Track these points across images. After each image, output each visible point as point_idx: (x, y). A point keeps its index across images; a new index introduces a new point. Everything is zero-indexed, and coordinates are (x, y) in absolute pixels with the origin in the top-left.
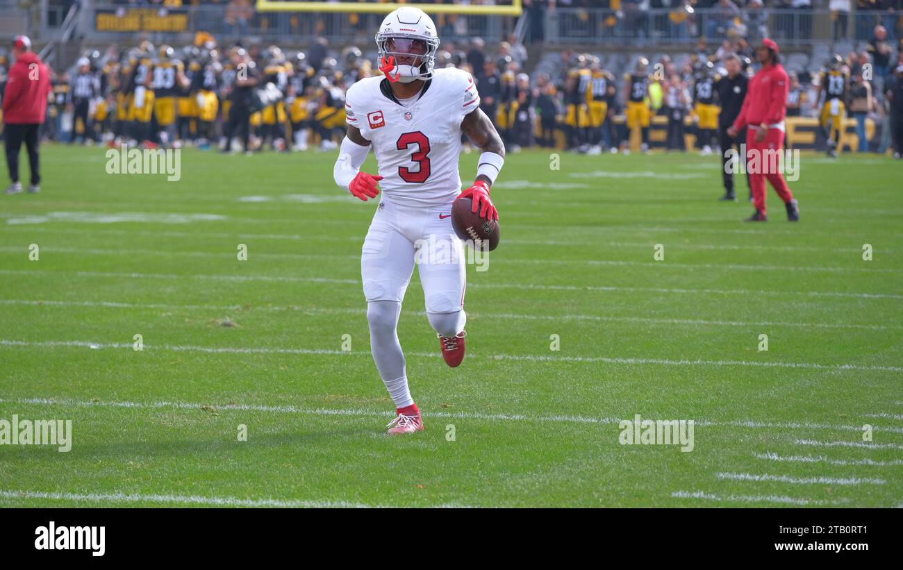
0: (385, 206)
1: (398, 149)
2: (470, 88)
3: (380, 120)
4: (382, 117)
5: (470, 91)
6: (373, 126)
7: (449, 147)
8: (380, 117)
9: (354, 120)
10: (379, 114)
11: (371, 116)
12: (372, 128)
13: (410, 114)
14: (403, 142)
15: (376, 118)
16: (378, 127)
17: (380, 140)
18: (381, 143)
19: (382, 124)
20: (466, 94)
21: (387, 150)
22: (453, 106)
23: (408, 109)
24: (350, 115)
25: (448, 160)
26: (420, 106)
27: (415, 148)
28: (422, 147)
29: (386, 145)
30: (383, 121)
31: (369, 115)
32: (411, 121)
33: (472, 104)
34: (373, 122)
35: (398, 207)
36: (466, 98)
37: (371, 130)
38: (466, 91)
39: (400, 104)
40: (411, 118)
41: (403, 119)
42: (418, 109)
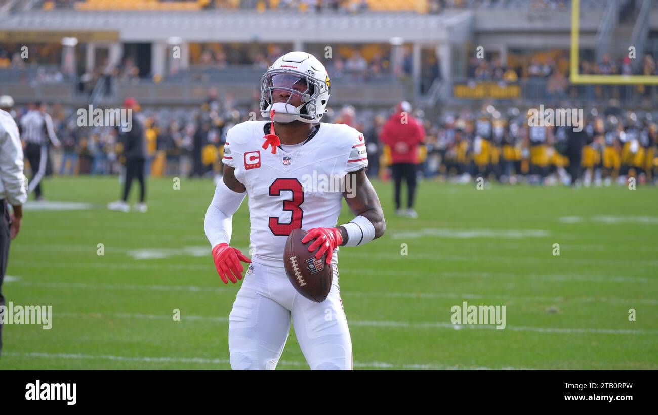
0: (255, 269)
1: (270, 195)
2: (358, 145)
3: (256, 161)
4: (259, 157)
5: (358, 148)
6: (248, 167)
7: (326, 203)
8: (257, 158)
9: (230, 158)
10: (256, 155)
11: (248, 156)
12: (247, 169)
13: (289, 159)
14: (276, 188)
15: (252, 158)
16: (253, 167)
17: (253, 182)
18: (254, 186)
19: (258, 166)
20: (352, 149)
21: (258, 194)
22: (336, 159)
23: (287, 154)
24: (226, 153)
25: (323, 216)
26: (301, 153)
27: (287, 195)
28: (295, 195)
29: (257, 188)
30: (259, 163)
31: (245, 154)
32: (289, 166)
33: (359, 163)
34: (249, 162)
35: (268, 269)
36: (352, 154)
37: (245, 171)
38: (354, 147)
39: (282, 149)
40: (289, 164)
41: (281, 164)
42: (298, 155)
